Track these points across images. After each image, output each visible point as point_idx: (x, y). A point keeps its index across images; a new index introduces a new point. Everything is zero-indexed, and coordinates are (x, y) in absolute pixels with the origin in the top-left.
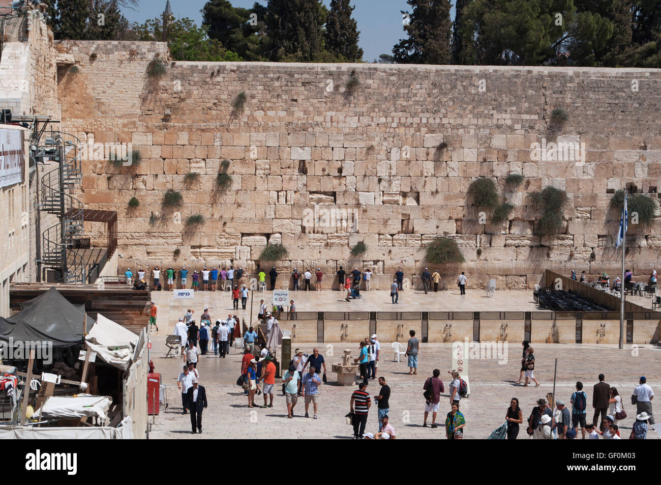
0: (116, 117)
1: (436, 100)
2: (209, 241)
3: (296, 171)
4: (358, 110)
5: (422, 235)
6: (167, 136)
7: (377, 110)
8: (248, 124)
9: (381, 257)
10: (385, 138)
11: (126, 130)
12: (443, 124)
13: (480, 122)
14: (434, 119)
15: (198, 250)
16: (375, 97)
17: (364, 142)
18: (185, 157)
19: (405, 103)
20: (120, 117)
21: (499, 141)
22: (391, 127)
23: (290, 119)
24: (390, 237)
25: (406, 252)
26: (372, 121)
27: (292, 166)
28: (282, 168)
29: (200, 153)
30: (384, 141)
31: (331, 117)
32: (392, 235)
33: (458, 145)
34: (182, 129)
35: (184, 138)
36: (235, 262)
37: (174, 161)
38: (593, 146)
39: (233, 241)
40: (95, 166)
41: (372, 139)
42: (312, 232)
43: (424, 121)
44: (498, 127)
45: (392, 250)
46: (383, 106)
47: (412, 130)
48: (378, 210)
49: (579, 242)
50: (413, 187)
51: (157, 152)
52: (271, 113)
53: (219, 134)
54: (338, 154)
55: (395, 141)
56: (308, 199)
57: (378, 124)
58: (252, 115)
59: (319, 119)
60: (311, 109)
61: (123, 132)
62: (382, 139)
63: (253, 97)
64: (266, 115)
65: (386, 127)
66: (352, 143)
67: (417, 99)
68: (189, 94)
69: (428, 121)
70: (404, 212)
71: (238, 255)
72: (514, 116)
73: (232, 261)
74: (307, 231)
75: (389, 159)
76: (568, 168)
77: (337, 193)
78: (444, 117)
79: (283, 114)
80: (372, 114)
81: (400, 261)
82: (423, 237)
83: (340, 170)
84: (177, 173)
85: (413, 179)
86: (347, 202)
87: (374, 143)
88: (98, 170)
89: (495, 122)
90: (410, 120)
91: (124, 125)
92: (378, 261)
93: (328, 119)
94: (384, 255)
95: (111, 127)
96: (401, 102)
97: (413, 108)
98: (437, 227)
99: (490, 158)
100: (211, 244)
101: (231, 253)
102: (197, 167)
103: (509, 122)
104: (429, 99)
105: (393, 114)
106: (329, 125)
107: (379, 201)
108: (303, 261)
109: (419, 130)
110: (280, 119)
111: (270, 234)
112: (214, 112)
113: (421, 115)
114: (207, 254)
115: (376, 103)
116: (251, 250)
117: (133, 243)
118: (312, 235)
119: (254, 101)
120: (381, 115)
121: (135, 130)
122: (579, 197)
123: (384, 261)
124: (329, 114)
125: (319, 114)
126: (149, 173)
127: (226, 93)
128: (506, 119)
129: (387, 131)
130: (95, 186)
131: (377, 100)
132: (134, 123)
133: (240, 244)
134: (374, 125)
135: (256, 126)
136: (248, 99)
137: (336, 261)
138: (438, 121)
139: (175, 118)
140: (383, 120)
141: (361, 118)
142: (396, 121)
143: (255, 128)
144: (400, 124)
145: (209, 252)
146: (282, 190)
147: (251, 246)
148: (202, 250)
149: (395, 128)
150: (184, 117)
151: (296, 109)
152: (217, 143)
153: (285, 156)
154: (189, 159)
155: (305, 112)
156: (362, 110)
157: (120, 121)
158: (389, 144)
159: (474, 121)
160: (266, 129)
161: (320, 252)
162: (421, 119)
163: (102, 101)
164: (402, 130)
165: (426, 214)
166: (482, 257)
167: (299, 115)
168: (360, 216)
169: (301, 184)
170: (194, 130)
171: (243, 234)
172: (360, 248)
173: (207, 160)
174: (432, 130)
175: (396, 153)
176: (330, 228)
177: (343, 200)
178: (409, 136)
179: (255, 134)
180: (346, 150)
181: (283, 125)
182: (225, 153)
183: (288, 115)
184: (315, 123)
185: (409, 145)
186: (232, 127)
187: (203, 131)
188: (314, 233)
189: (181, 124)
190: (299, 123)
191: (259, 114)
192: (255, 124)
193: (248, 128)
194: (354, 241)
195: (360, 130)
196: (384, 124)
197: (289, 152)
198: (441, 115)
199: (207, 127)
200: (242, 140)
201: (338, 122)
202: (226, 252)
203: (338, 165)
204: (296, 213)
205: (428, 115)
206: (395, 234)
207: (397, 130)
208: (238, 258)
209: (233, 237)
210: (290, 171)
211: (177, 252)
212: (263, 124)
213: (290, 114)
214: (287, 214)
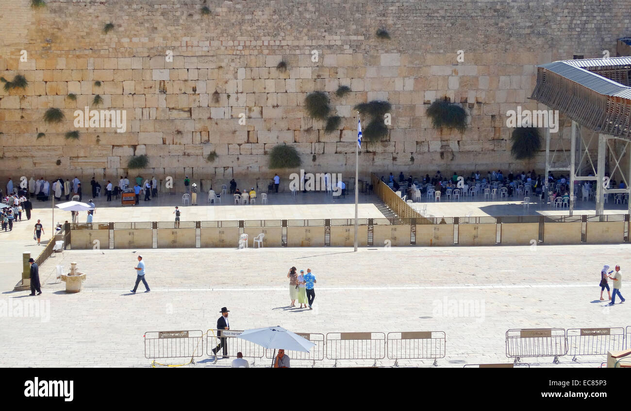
0: (5, 46)
1: (276, 25)
2: (85, 152)
3: (157, 91)
4: (209, 35)
5: (265, 144)
6: (48, 61)
7: (225, 35)
8: (116, 50)
9: (231, 165)
10: (233, 60)
11: (13, 57)
12: (282, 46)
13: (314, 43)
14: (275, 41)
15: (75, 160)
16: (224, 23)
17: (215, 64)
18: (64, 80)
19: (249, 28)
20: (9, 46)
21: (331, 60)
22: (237, 50)
23: (151, 45)
24: (238, 147)
25: (251, 159)
26: (222, 45)
27: (153, 86)
28: (145, 88)
29: (76, 75)
30: (232, 62)
31: (187, 42)
32: (240, 145)
33: (295, 65)
34: (59, 56)
35: (62, 63)
36: (107, 170)
37: (54, 84)
38: (411, 62)
39: (105, 152)
41: (222, 61)
42: (171, 143)
43: (266, 43)
44: (329, 47)
45: (239, 157)
46: (231, 32)
47: (256, 53)
48: (227, 123)
49: (400, 147)
50: (257, 102)
51: (39, 76)
52: (135, 40)
53: (91, 60)
54: (193, 75)
55: (241, 62)
56: (168, 115)
57: (226, 48)
58: (119, 41)
59: (177, 44)
60: (169, 35)
61: (11, 59)
62: (230, 60)
63: (120, 26)
64: (131, 41)
65: (234, 50)
66: (204, 64)
67: (260, 24)
68: (66, 25)
69: (269, 43)
70: (250, 124)
71: (109, 163)
72: (343, 38)
73: (105, 169)
74: (167, 142)
75: (236, 78)
76: (391, 83)
77: (192, 108)
78: (284, 40)
79: (145, 40)
80: (221, 39)
81: (246, 168)
83: (194, 90)
84: (57, 94)
85: (257, 95)
86: (201, 116)
87: (223, 64)
89: (327, 43)
90: (254, 43)
91: (12, 53)
92: (228, 167)
93: (184, 44)
94: (233, 162)
96: (245, 28)
97: (256, 32)
98: (278, 138)
99: (323, 75)
100: (87, 155)
101: (104, 163)
102: (73, 88)
103: (339, 43)
104: (270, 24)
105: (239, 38)
106: (184, 49)
107: (228, 116)
108: (164, 168)
109: (261, 53)
110: (144, 45)
111: (136, 145)
112: (87, 40)
113: (263, 38)
114: (84, 164)
115: (224, 28)
116: (121, 160)
117: (22, 155)
118: (172, 147)
119: (122, 29)
120: (229, 39)
122: (399, 108)
123: (233, 167)
124: (185, 39)
125: (176, 39)
126: (33, 94)
127: (97, 23)
128: (336, 39)
129: (234, 53)
131: (225, 26)
133: (111, 155)
134: (223, 48)
136: (116, 27)
137: (193, 168)
138: (278, 43)
139: (55, 46)
141: (211, 42)
142: (242, 44)
143: (122, 53)
144: (245, 47)
145: (85, 162)
146: (145, 107)
147: (120, 156)
148: (80, 160)
149: (241, 50)
150: (62, 45)
151: (156, 35)
152: (90, 67)
153: (148, 77)
154: (67, 82)
155: (165, 38)
156: (212, 35)
157: (9, 50)
158: (236, 64)
159: (309, 43)
160: (131, 54)
161: (178, 161)
162: (263, 41)
164: (247, 52)
165: (268, 125)
166: (317, 162)
167: (159, 40)
168: (212, 129)
169: (162, 102)
170: (70, 56)
171: (113, 146)
172: (213, 156)
173: (82, 82)
174: (273, 52)
175: (242, 72)
176: (186, 139)
177: (197, 115)
178: (253, 57)
179: (122, 59)
180: (200, 71)
181: (146, 50)
182: (97, 76)
183: (150, 41)
184: (173, 48)
185: (253, 65)
186: (102, 52)
187: (78, 57)
188: (173, 144)
189: (59, 51)
190: (159, 48)
191: (125, 40)
192: (122, 50)
193: (116, 54)
194: (207, 150)
195: (211, 53)
196: (231, 47)
197: (151, 73)
198: (280, 38)
199: (81, 53)
200: (111, 63)
201: (192, 47)
202: (99, 162)
203: (193, 84)
204: (158, 127)
205: (269, 38)
206: (242, 144)
207: (243, 52)
208: (109, 167)
209: (105, 148)
210: (152, 90)
211: (59, 163)
212: (128, 49)
213: (152, 40)
214: (151, 128)
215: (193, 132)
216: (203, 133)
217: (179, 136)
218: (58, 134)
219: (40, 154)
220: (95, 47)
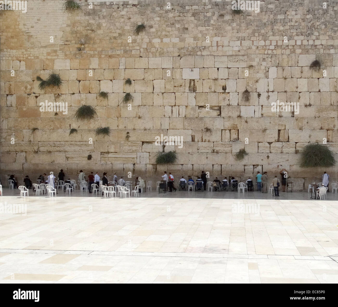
0: (42, 47)
1: (310, 24)
2: (115, 148)
3: (187, 90)
4: (240, 35)
5: (296, 143)
6: (81, 61)
7: (256, 34)
8: (147, 50)
9: (260, 163)
10: (264, 59)
11: (49, 57)
12: (316, 46)
14: (308, 41)
15: (106, 155)
16: (255, 23)
17: (246, 63)
18: (96, 79)
19: (282, 28)
20: (45, 47)
22: (269, 49)
23: (181, 45)
24: (268, 145)
25: (282, 158)
26: (253, 44)
27: (183, 84)
28: (175, 87)
29: (108, 75)
30: (263, 61)
31: (217, 42)
32: (270, 143)
33: (329, 64)
35: (95, 63)
36: (136, 165)
37: (87, 83)
39: (134, 148)
40: (26, 88)
41: (253, 60)
42: (200, 140)
43: (299, 43)
45: (270, 155)
46: (263, 31)
47: (288, 52)
48: (257, 122)
50: (288, 101)
51: (73, 75)
52: (166, 40)
53: (123, 59)
54: (223, 74)
55: (273, 62)
56: (197, 113)
57: (258, 47)
58: (150, 42)
59: (207, 43)
60: (200, 35)
61: (47, 59)
62: (262, 59)
63: (151, 27)
64: (162, 41)
65: (265, 50)
66: (235, 63)
67: (293, 24)
68: (99, 26)
69: (302, 42)
70: (281, 123)
71: (138, 159)
73: (134, 164)
74: (196, 140)
75: (267, 77)
77: (222, 107)
78: (318, 39)
79: (176, 40)
80: (252, 39)
81: (276, 166)
82: (297, 144)
83: (224, 88)
84: (90, 93)
85: (289, 94)
86: (230, 114)
87: (254, 64)
88: (28, 91)
90: (286, 43)
91: (48, 54)
92: (258, 165)
93: (214, 44)
94: (262, 160)
95: (38, 55)
96: (278, 27)
97: (289, 32)
98: (310, 137)
100: (117, 150)
101: (133, 158)
102: (105, 87)
104: (303, 24)
105: (271, 38)
106: (215, 49)
107: (258, 115)
108: (193, 165)
109: (294, 52)
110: (174, 45)
112: (119, 41)
113: (296, 38)
114: (114, 159)
115: (256, 28)
116: (150, 156)
117: (55, 150)
118: (200, 144)
119: (153, 30)
120: (260, 39)
121: (56, 57)
123: (262, 165)
124: (216, 39)
126: (67, 92)
127: (129, 24)
129: (266, 53)
130: (26, 103)
131: (257, 26)
132: (55, 51)
133: (140, 151)
134: (254, 48)
135: (154, 51)
136: (147, 28)
137: (221, 165)
138: (311, 42)
139: (88, 47)
140: (262, 43)
141: (243, 42)
142: (274, 43)
143: (152, 53)
144: (277, 46)
145: (115, 157)
146: (175, 106)
147: (149, 152)
148: (110, 155)
149: (272, 50)
150: (96, 46)
151: (187, 36)
152: (122, 67)
153: (178, 76)
154: (100, 81)
155: (195, 38)
156: (244, 35)
157: (45, 51)
158: (267, 64)
160: (162, 54)
161: (207, 158)
162: (296, 41)
163: (31, 34)
164: (279, 51)
165: (300, 124)
167: (190, 41)
168: (242, 127)
169: (191, 100)
170: (103, 56)
171: (143, 143)
172: (242, 154)
173: (113, 81)
174: (306, 51)
175: (273, 72)
176: (215, 137)
177: (227, 113)
178: (285, 57)
179: (153, 59)
180: (230, 70)
181: (176, 50)
182: (128, 74)
183: (180, 41)
184: (203, 47)
185: (285, 64)
186: (133, 52)
187: (110, 57)
188: (202, 141)
189: (93, 52)
190: (190, 48)
191: (156, 41)
192: (153, 50)
193: (147, 54)
194: (237, 148)
195: (242, 53)
196: (263, 46)
197: (181, 72)
198: (314, 37)
199: (113, 53)
200: (142, 63)
201: (223, 46)
202: (129, 158)
203: (223, 83)
204: (187, 124)
205: (302, 37)
206: (272, 143)
207: (274, 51)
208: (138, 162)
209: (134, 145)
210: (181, 89)
211: (90, 157)
212: (159, 49)
213: (182, 40)
214: (180, 125)
215: (222, 130)
216: (232, 131)
217: (208, 134)
218: (90, 131)
219: (73, 148)
220: (127, 47)
